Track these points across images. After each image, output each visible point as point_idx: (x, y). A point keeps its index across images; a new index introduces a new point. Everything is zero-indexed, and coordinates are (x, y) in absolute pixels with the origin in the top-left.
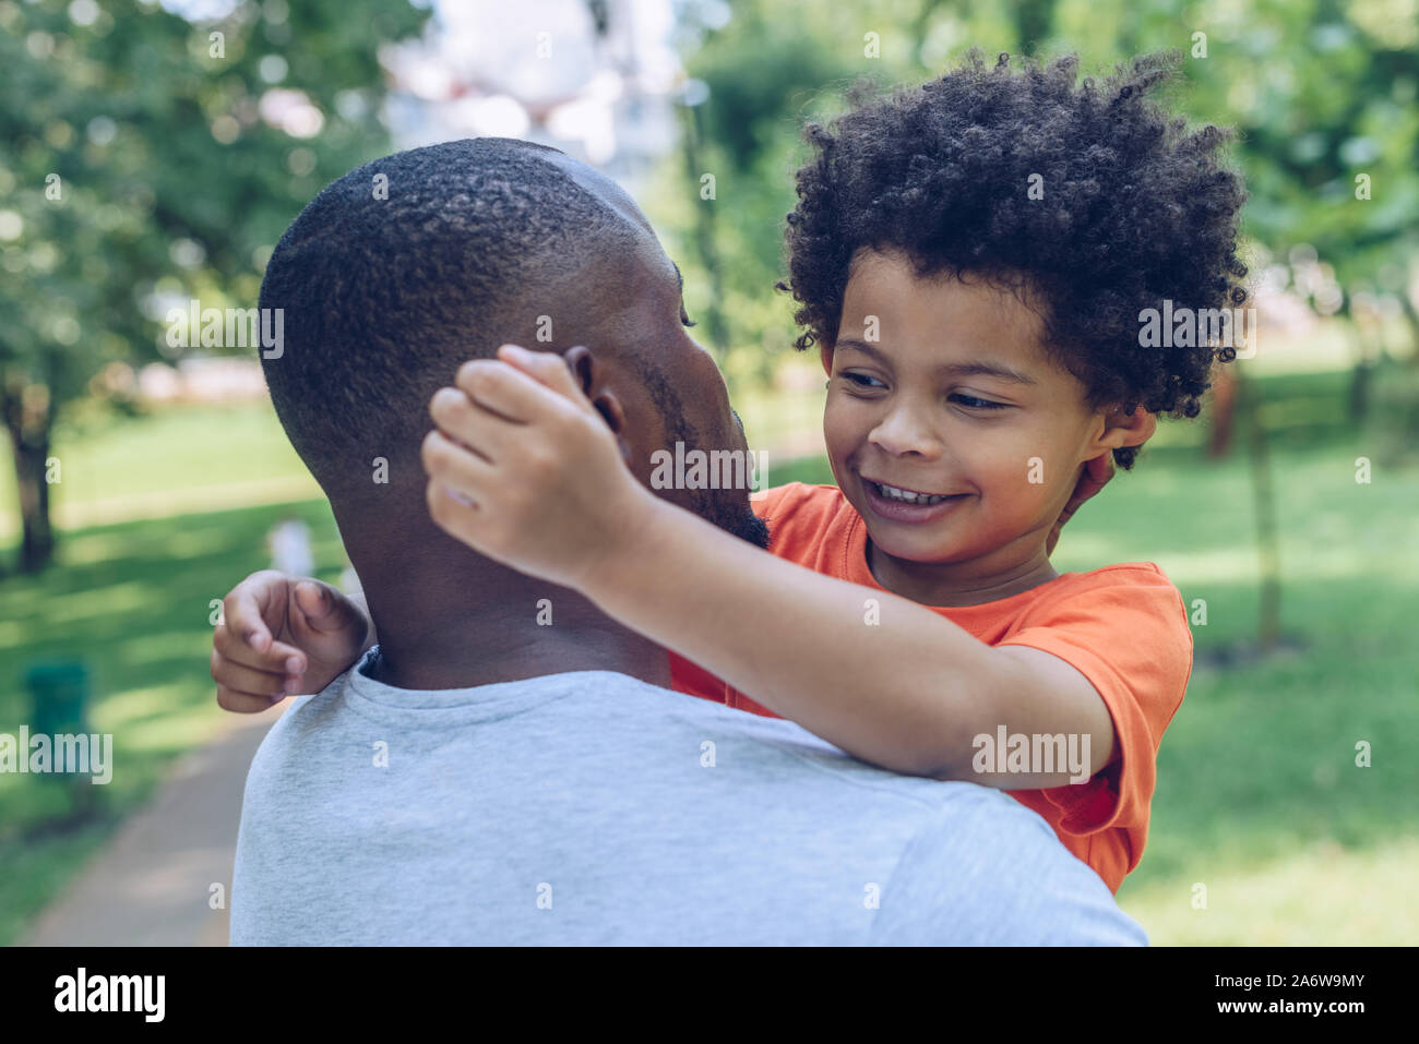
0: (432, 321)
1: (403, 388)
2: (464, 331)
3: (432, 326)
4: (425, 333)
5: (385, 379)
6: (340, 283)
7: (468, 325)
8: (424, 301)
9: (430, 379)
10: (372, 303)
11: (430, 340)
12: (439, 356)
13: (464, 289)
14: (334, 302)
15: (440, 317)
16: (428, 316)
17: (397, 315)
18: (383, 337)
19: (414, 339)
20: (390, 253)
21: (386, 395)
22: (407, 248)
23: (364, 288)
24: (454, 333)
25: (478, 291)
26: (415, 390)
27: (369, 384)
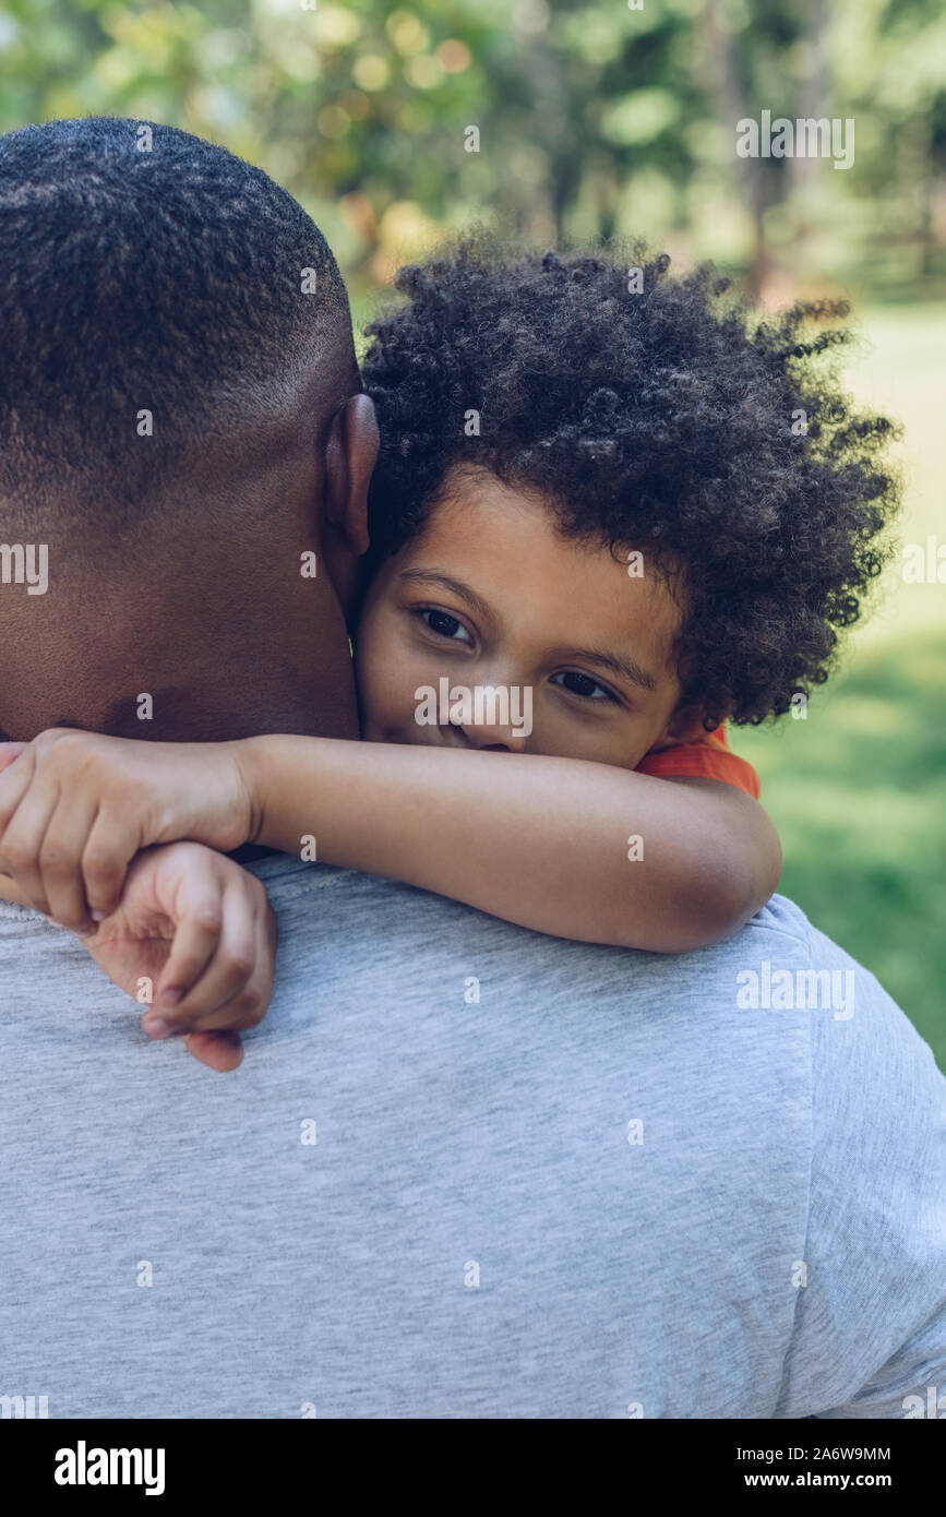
0: (238, 322)
1: (192, 399)
2: (267, 343)
3: (237, 328)
4: (228, 335)
5: (172, 384)
6: (127, 247)
7: (272, 337)
8: (234, 293)
9: (226, 394)
10: (171, 283)
11: (233, 346)
12: (239, 368)
13: (273, 290)
14: (115, 268)
15: (246, 319)
16: (234, 314)
17: (200, 304)
18: (180, 329)
19: (216, 340)
20: (195, 224)
21: (170, 405)
22: (216, 224)
23: (161, 261)
24: (257, 343)
25: (285, 298)
26: (206, 405)
27: (149, 386)
